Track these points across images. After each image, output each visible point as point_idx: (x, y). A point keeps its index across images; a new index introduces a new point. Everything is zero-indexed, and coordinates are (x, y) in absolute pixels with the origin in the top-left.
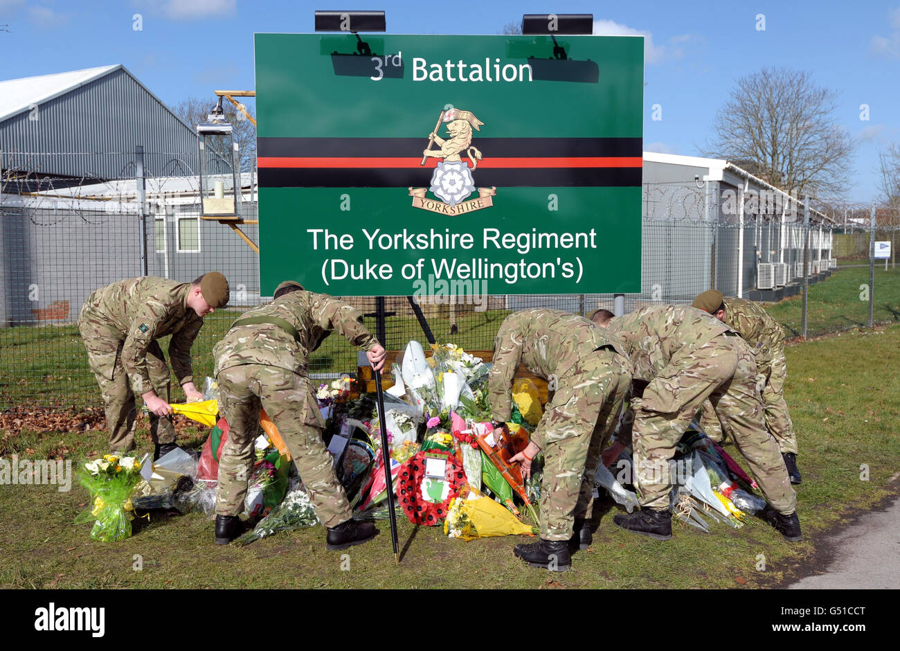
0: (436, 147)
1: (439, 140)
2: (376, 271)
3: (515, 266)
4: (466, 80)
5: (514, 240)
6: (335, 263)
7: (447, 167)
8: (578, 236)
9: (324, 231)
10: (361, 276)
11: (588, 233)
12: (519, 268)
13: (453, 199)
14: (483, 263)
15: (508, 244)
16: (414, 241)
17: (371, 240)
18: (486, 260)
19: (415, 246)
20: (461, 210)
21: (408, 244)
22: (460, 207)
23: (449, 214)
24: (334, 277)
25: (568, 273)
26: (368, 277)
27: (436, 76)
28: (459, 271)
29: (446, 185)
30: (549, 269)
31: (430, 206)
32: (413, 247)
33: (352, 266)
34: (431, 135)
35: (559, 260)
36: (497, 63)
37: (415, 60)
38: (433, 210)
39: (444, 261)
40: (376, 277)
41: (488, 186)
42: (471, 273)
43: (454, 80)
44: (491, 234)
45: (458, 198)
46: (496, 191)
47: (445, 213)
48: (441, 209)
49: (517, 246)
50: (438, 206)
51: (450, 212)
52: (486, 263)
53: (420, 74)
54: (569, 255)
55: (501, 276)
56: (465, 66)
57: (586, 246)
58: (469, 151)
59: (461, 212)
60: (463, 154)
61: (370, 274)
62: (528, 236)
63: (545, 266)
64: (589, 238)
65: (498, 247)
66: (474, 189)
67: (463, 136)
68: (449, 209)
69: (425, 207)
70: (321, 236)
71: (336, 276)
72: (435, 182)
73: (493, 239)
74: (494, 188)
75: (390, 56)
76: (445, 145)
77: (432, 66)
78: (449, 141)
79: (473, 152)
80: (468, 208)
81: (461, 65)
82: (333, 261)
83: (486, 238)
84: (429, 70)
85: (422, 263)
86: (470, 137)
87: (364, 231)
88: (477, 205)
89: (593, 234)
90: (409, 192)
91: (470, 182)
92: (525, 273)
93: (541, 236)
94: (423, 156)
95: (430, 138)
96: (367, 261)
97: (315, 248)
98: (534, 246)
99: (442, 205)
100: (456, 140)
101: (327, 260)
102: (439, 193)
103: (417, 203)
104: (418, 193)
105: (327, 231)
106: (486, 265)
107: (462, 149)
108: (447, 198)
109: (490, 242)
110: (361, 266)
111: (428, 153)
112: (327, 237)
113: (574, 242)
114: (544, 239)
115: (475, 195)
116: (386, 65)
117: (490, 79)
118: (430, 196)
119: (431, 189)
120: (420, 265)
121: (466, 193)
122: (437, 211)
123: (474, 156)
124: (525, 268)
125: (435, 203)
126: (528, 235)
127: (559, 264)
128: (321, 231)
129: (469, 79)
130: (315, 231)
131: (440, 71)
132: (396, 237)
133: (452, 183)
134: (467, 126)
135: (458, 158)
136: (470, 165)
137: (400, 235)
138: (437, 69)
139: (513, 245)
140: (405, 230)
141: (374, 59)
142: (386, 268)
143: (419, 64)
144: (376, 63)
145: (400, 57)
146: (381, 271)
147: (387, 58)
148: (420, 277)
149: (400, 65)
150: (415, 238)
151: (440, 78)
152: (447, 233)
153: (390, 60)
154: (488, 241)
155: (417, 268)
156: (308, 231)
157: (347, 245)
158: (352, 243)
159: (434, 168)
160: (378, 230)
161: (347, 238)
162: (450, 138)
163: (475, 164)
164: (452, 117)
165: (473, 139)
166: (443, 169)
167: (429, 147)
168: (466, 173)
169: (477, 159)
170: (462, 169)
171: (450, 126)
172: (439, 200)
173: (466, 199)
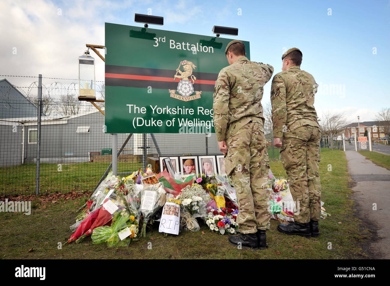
0: (179, 74)
1: (180, 72)
2: (156, 123)
4: (190, 50)
5: (209, 112)
7: (184, 82)
9: (134, 105)
10: (149, 125)
13: (186, 95)
15: (207, 113)
16: (171, 111)
17: (154, 110)
18: (199, 119)
19: (172, 113)
21: (168, 112)
22: (189, 98)
23: (185, 101)
24: (138, 125)
26: (152, 125)
27: (179, 47)
28: (189, 123)
29: (183, 89)
31: (177, 97)
33: (146, 121)
34: (177, 69)
36: (201, 45)
38: (178, 99)
39: (183, 119)
40: (156, 125)
41: (199, 90)
43: (185, 49)
44: (200, 109)
45: (188, 94)
46: (202, 93)
47: (183, 100)
48: (181, 98)
51: (185, 100)
53: (173, 46)
58: (191, 77)
59: (189, 100)
60: (189, 78)
65: (203, 114)
66: (193, 91)
67: (189, 71)
68: (184, 99)
69: (175, 98)
70: (133, 108)
72: (179, 88)
73: (201, 111)
74: (201, 91)
75: (161, 38)
76: (182, 74)
77: (177, 43)
78: (184, 72)
79: (193, 77)
81: (188, 44)
82: (138, 118)
84: (176, 45)
85: (174, 120)
86: (192, 71)
87: (151, 106)
88: (195, 98)
90: (169, 91)
91: (192, 88)
94: (174, 77)
95: (177, 71)
96: (152, 118)
97: (130, 112)
99: (182, 97)
100: (186, 72)
101: (135, 118)
102: (181, 92)
103: (172, 96)
104: (172, 92)
105: (135, 105)
107: (189, 76)
108: (184, 94)
110: (150, 121)
111: (176, 76)
112: (135, 108)
115: (194, 94)
116: (159, 41)
117: (199, 51)
118: (177, 93)
119: (177, 91)
121: (191, 92)
122: (180, 99)
123: (193, 79)
125: (179, 96)
130: (130, 105)
132: (164, 109)
133: (185, 88)
134: (191, 67)
135: (187, 79)
136: (192, 82)
137: (166, 108)
138: (179, 45)
139: (209, 114)
140: (167, 106)
141: (154, 38)
142: (160, 122)
143: (172, 42)
144: (155, 40)
145: (165, 39)
146: (158, 123)
147: (160, 38)
148: (173, 126)
149: (165, 42)
150: (171, 109)
151: (180, 48)
152: (184, 108)
153: (161, 39)
154: (199, 112)
155: (172, 122)
156: (127, 105)
157: (143, 111)
158: (145, 111)
159: (179, 82)
160: (156, 106)
161: (144, 109)
162: (184, 71)
163: (194, 82)
164: (185, 63)
165: (193, 72)
166: (182, 83)
167: (176, 74)
168: (191, 85)
169: (194, 80)
170: (189, 83)
171: (184, 67)
172: (181, 95)
173: (191, 95)
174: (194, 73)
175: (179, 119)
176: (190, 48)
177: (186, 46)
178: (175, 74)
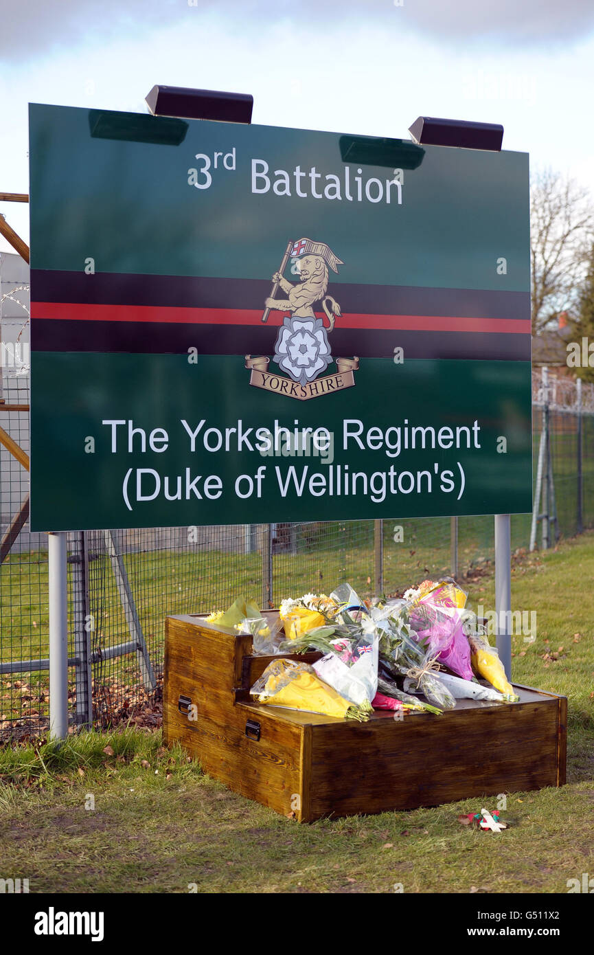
0: (282, 295)
1: (285, 284)
2: (200, 486)
3: (383, 476)
4: (320, 196)
5: (381, 437)
6: (143, 474)
7: (297, 326)
8: (459, 430)
9: (127, 423)
10: (179, 496)
11: (471, 426)
12: (388, 478)
13: (303, 374)
14: (343, 471)
15: (375, 443)
16: (252, 438)
17: (193, 436)
18: (347, 467)
19: (254, 447)
20: (314, 392)
21: (243, 442)
22: (313, 387)
23: (299, 397)
24: (140, 498)
25: (448, 486)
26: (188, 497)
27: (282, 187)
28: (312, 484)
29: (295, 352)
30: (424, 478)
31: (274, 384)
32: (251, 449)
33: (166, 479)
34: (275, 277)
35: (436, 465)
36: (359, 176)
37: (255, 162)
38: (278, 390)
39: (292, 469)
40: (200, 497)
41: (349, 356)
42: (327, 487)
43: (305, 195)
44: (353, 428)
45: (310, 372)
46: (358, 364)
47: (293, 395)
48: (289, 389)
49: (385, 447)
50: (285, 384)
51: (300, 395)
52: (347, 471)
53: (261, 183)
54: (448, 458)
55: (365, 492)
56: (319, 176)
57: (469, 446)
58: (324, 303)
59: (315, 395)
60: (317, 307)
61: (192, 491)
62: (398, 431)
63: (419, 475)
64: (472, 433)
65: (362, 447)
66: (330, 360)
67: (316, 279)
68: (298, 390)
69: (267, 386)
70: (122, 431)
71: (143, 495)
72: (282, 348)
73: (355, 435)
74: (356, 359)
75: (221, 154)
76: (294, 291)
77: (277, 173)
78: (298, 286)
79: (329, 304)
80: (323, 388)
81: (314, 175)
82: (140, 471)
83: (346, 434)
84: (273, 179)
85: (263, 472)
86: (325, 281)
87: (184, 422)
88: (334, 384)
89: (476, 428)
90: (246, 362)
91: (324, 349)
92: (396, 487)
93: (414, 431)
94: (264, 307)
95: (274, 281)
96: (188, 470)
97: (114, 450)
98: (406, 447)
99: (290, 383)
100: (308, 286)
101: (131, 470)
102: (286, 364)
103: (256, 380)
104: (259, 363)
105: (131, 422)
106: (347, 475)
107: (316, 298)
108: (297, 372)
109: (351, 439)
110: (179, 479)
111: (271, 303)
112: (131, 433)
113: (454, 440)
114: (419, 434)
115: (331, 369)
116: (216, 167)
117: (350, 198)
118: (274, 369)
119: (275, 359)
120: (259, 477)
121: (320, 364)
122: (283, 392)
123: (331, 311)
124: (396, 478)
125: (280, 380)
126: (399, 429)
127: (436, 472)
128: (123, 422)
129: (324, 195)
130: (114, 423)
131: (287, 182)
132: (228, 432)
133: (303, 349)
134: (323, 265)
135: (309, 312)
136: (326, 324)
137: (234, 430)
138: (282, 177)
139: (381, 444)
140: (240, 422)
141: (198, 156)
142: (213, 482)
143: (260, 168)
144: (202, 163)
145: (234, 156)
146: (207, 487)
147: (216, 155)
148: (259, 495)
149: (234, 168)
150: (253, 433)
151: (287, 191)
152: (296, 426)
153: (221, 159)
154: (348, 437)
155: (255, 481)
156: (105, 422)
157: (159, 445)
158: (166, 443)
159: (279, 327)
160: (203, 422)
161: (159, 435)
162: (300, 282)
163: (332, 321)
164: (302, 251)
165: (329, 285)
166: (291, 328)
167: (272, 296)
168: (320, 335)
169: (334, 315)
170: (315, 329)
171: (300, 265)
172: (286, 375)
173: (320, 375)
174: (333, 289)
175: (277, 468)
176: (320, 190)
178: (268, 296)
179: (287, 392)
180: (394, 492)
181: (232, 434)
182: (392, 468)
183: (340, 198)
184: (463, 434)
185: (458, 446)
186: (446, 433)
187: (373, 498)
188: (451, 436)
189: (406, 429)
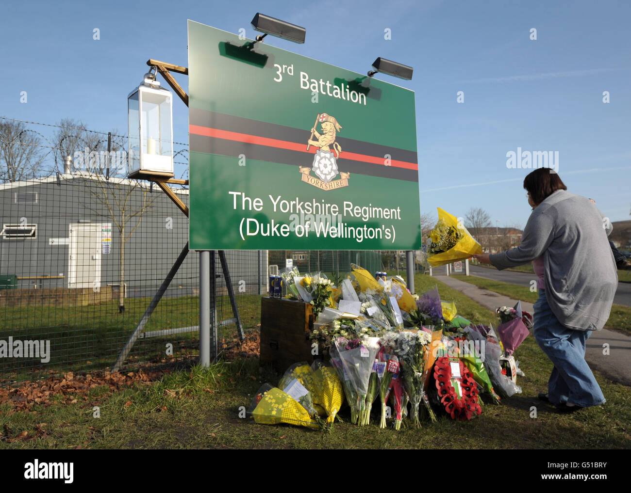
0: (315, 139)
1: (317, 134)
2: (279, 229)
3: (361, 229)
4: (331, 95)
5: (360, 211)
6: (250, 221)
7: (323, 154)
8: (392, 211)
10: (268, 234)
11: (396, 209)
12: (364, 230)
13: (326, 178)
14: (344, 226)
15: (358, 214)
16: (303, 207)
17: (275, 204)
18: (346, 224)
19: (304, 211)
20: (331, 187)
21: (299, 209)
22: (330, 185)
23: (324, 189)
24: (248, 234)
25: (388, 236)
26: (273, 235)
27: (314, 88)
28: (331, 232)
29: (322, 167)
30: (379, 231)
31: (312, 181)
33: (262, 225)
34: (312, 129)
35: (383, 226)
36: (347, 89)
37: (302, 73)
38: (314, 185)
40: (278, 235)
41: (346, 172)
42: (337, 233)
43: (325, 93)
44: (348, 206)
45: (329, 177)
46: (350, 176)
47: (321, 188)
48: (319, 184)
49: (362, 216)
50: (317, 182)
51: (324, 188)
52: (346, 226)
53: (305, 84)
54: (389, 223)
55: (354, 237)
56: (331, 85)
57: (396, 218)
58: (334, 145)
60: (331, 146)
61: (275, 231)
62: (367, 209)
63: (377, 230)
64: (397, 212)
65: (352, 215)
66: (338, 173)
67: (330, 134)
68: (324, 185)
69: (310, 182)
71: (250, 232)
72: (316, 164)
73: (349, 209)
74: (349, 173)
75: (286, 66)
76: (321, 138)
77: (312, 80)
78: (323, 136)
79: (336, 146)
80: (335, 185)
81: (328, 84)
82: (248, 220)
83: (345, 209)
84: (311, 83)
86: (335, 135)
87: (270, 196)
88: (339, 184)
89: (399, 210)
90: (299, 169)
91: (335, 167)
92: (367, 235)
93: (374, 209)
94: (307, 144)
95: (312, 131)
96: (272, 221)
97: (235, 208)
98: (371, 217)
99: (320, 182)
100: (327, 136)
101: (244, 219)
102: (318, 172)
103: (305, 178)
104: (305, 170)
105: (243, 194)
106: (346, 228)
107: (330, 143)
108: (323, 177)
111: (310, 142)
112: (244, 199)
113: (390, 215)
114: (376, 210)
115: (338, 177)
117: (344, 98)
118: (312, 174)
119: (313, 169)
121: (333, 174)
122: (317, 186)
123: (337, 150)
124: (367, 231)
125: (316, 180)
127: (383, 229)
128: (240, 194)
129: (333, 95)
130: (235, 194)
131: (316, 85)
132: (292, 203)
133: (326, 166)
134: (333, 127)
135: (327, 149)
136: (335, 155)
137: (294, 202)
138: (314, 83)
140: (297, 198)
141: (275, 65)
142: (285, 228)
143: (304, 77)
144: (277, 69)
145: (292, 68)
146: (282, 230)
147: (284, 66)
148: (307, 236)
149: (292, 74)
150: (304, 205)
151: (317, 90)
152: (323, 203)
153: (286, 69)
156: (230, 193)
157: (258, 207)
158: (262, 206)
159: (314, 154)
160: (279, 197)
161: (258, 202)
162: (324, 134)
163: (338, 155)
164: (324, 119)
165: (336, 137)
166: (320, 156)
167: (311, 138)
168: (333, 160)
169: (339, 152)
170: (331, 157)
171: (323, 125)
172: (318, 178)
173: (333, 179)
174: (338, 139)
176: (331, 92)
177: (325, 87)
178: (309, 139)
179: (319, 186)
180: (366, 237)
181: (294, 204)
182: (365, 226)
183: (340, 97)
184: (394, 212)
185: (392, 218)
186: (387, 211)
187: (357, 240)
188: (389, 213)
189: (371, 208)
